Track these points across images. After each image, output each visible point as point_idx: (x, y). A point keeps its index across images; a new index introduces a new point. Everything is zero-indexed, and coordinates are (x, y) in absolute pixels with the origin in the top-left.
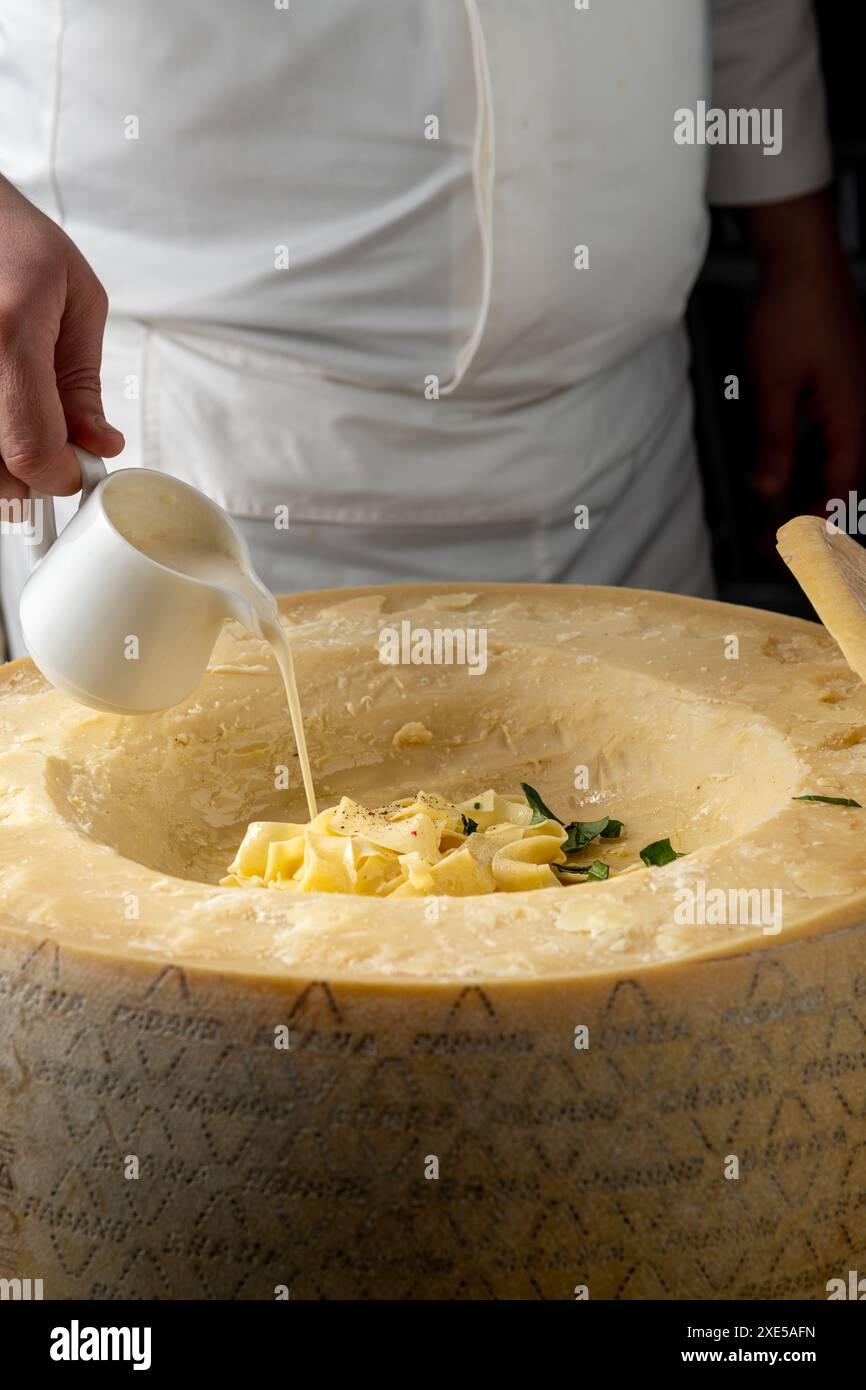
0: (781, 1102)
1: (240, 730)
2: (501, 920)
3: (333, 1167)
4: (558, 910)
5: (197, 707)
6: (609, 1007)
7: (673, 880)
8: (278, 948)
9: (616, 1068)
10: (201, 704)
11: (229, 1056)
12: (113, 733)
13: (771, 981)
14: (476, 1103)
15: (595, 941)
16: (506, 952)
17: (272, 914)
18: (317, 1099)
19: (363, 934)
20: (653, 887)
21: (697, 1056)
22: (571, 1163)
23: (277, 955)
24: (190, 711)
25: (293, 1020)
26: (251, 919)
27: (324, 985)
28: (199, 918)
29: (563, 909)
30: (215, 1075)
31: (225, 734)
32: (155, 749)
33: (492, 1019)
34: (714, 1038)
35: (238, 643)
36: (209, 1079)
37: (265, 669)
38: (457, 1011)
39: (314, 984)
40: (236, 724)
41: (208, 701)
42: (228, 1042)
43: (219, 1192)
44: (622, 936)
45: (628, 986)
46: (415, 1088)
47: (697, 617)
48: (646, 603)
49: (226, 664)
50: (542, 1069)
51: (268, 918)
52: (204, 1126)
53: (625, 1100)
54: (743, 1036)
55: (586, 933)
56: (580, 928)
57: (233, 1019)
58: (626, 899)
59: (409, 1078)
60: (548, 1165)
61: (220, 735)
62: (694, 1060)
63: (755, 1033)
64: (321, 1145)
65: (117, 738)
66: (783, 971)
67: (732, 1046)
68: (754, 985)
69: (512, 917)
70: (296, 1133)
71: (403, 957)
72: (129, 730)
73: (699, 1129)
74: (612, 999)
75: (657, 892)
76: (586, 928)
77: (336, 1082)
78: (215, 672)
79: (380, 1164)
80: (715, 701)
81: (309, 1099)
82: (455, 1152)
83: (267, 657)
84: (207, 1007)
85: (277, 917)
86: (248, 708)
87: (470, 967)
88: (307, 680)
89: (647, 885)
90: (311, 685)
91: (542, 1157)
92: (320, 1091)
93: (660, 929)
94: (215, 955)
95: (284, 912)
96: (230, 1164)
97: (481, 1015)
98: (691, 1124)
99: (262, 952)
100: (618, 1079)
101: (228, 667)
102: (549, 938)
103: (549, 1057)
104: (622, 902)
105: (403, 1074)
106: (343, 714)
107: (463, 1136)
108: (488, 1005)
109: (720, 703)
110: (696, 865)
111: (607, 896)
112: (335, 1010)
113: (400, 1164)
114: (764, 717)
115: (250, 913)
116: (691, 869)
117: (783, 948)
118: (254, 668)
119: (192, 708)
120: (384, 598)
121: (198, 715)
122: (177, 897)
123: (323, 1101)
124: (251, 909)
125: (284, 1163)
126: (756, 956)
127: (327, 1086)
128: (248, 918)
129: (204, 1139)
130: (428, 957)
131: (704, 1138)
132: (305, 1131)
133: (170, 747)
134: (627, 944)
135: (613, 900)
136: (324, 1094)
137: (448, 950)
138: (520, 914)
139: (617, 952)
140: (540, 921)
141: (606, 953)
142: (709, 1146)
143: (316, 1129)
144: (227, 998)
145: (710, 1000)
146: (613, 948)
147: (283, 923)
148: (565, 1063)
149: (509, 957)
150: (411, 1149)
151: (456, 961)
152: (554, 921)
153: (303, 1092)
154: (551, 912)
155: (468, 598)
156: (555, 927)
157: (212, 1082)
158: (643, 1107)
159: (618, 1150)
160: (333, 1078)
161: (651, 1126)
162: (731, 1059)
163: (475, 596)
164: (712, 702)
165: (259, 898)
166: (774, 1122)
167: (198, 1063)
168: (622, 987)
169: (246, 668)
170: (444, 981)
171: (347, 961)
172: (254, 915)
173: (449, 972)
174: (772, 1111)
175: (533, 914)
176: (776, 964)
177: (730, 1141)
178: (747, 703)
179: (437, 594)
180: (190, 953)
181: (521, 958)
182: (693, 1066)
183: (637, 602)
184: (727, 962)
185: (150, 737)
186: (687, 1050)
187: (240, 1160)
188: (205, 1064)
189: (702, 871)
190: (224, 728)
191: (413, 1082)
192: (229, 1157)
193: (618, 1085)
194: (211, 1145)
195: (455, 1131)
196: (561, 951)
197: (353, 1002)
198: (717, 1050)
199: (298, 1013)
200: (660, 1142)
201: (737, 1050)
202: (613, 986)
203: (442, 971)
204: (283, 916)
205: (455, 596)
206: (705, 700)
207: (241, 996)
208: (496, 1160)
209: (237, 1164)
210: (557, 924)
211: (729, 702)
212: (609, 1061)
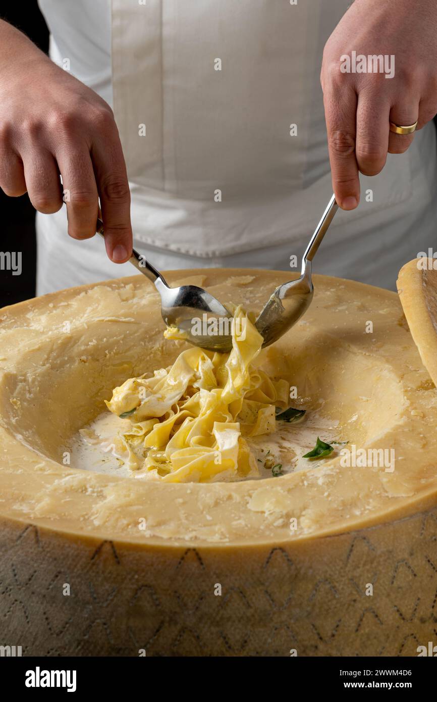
0: (364, 614)
1: (116, 354)
2: (218, 501)
3: (112, 642)
4: (250, 496)
5: (94, 341)
6: (268, 562)
7: (317, 478)
8: (93, 514)
9: (270, 595)
10: (96, 340)
11: (59, 577)
12: (46, 356)
13: (362, 548)
14: (190, 612)
15: (267, 518)
16: (216, 524)
17: (95, 490)
18: (105, 605)
19: (141, 507)
20: (306, 483)
21: (316, 590)
22: (243, 647)
23: (92, 518)
24: (90, 343)
25: (93, 561)
26: (84, 492)
27: (111, 542)
28: (55, 490)
29: (254, 495)
30: (51, 587)
31: (108, 356)
32: (68, 365)
33: (202, 567)
34: (327, 580)
35: (122, 303)
36: (48, 589)
37: (133, 320)
38: (182, 562)
39: (106, 541)
40: (114, 350)
41: (100, 337)
42: (58, 570)
43: (52, 649)
44: (282, 517)
45: (278, 551)
46: (157, 602)
47: (369, 297)
48: (343, 287)
49: (113, 316)
50: (228, 595)
51: (93, 492)
52: (45, 613)
53: (274, 613)
54: (343, 579)
55: (263, 512)
56: (260, 510)
57: (62, 557)
58: (289, 491)
59: (155, 597)
60: (230, 647)
61: (106, 356)
62: (314, 592)
63: (350, 577)
64: (106, 629)
65: (48, 359)
66: (368, 542)
67: (337, 585)
68: (351, 551)
69: (225, 499)
70: (93, 622)
71: (159, 524)
72: (55, 354)
73: (316, 629)
74: (270, 558)
75: (307, 486)
76: (264, 509)
77: (115, 596)
78: (106, 321)
79: (138, 642)
80: (367, 354)
81: (101, 604)
82: (178, 638)
83: (135, 313)
84: (48, 549)
85: (98, 492)
86: (121, 342)
87: (194, 534)
88: (155, 327)
89: (303, 481)
90: (157, 330)
91: (227, 643)
92: (107, 600)
93: (304, 513)
94: (57, 517)
95: (102, 489)
96: (58, 635)
97: (196, 564)
98: (312, 627)
99: (83, 516)
100: (271, 602)
101: (113, 318)
102: (242, 515)
103: (232, 589)
104: (286, 493)
105: (151, 594)
106: (173, 346)
107: (183, 630)
108: (200, 559)
109: (370, 355)
110: (332, 470)
111: (279, 488)
112: (116, 557)
113: (148, 642)
114: (390, 366)
115: (84, 488)
116: (329, 472)
117: (369, 529)
118: (127, 319)
119: (91, 342)
120: (205, 277)
121: (94, 345)
122: (49, 475)
123: (107, 607)
124: (85, 486)
125: (86, 637)
126: (353, 534)
127: (110, 598)
128: (82, 491)
129: (44, 620)
130: (172, 526)
131: (319, 634)
132: (98, 621)
133: (76, 364)
134: (284, 521)
135: (282, 491)
136: (108, 602)
137: (184, 521)
138: (230, 497)
139: (278, 527)
140: (240, 503)
141: (271, 527)
142: (321, 638)
143: (103, 620)
144: (59, 546)
145: (325, 559)
146: (276, 524)
147: (101, 496)
148: (241, 592)
149: (217, 528)
150: (155, 636)
151: (187, 529)
152: (248, 503)
153: (97, 600)
154: (247, 498)
155: (250, 279)
156: (246, 508)
157: (49, 590)
158: (284, 617)
159: (269, 640)
160: (114, 594)
161: (288, 628)
162: (336, 591)
163: (254, 277)
164: (365, 354)
165: (91, 479)
166: (359, 625)
167: (42, 580)
168: (275, 552)
169: (123, 319)
170: (176, 544)
171: (128, 525)
172: (86, 490)
173: (181, 537)
174: (358, 620)
175: (237, 497)
176: (364, 538)
177: (333, 635)
178: (384, 356)
179: (235, 276)
180: (44, 516)
181: (223, 530)
182: (314, 595)
183: (339, 286)
184: (336, 538)
185: (66, 358)
186: (311, 586)
187: (63, 633)
188: (46, 580)
189: (334, 474)
190: (107, 353)
191: (157, 599)
192: (57, 631)
193: (270, 605)
194: (48, 624)
195: (179, 627)
196: (246, 526)
197: (126, 553)
198: (328, 586)
199: (96, 557)
200: (294, 637)
201: (340, 586)
202: (270, 551)
203: (178, 536)
204: (101, 491)
205: (244, 277)
206: (362, 353)
207: (67, 545)
208: (201, 644)
209: (62, 635)
210: (248, 505)
211: (374, 355)
212: (267, 592)
